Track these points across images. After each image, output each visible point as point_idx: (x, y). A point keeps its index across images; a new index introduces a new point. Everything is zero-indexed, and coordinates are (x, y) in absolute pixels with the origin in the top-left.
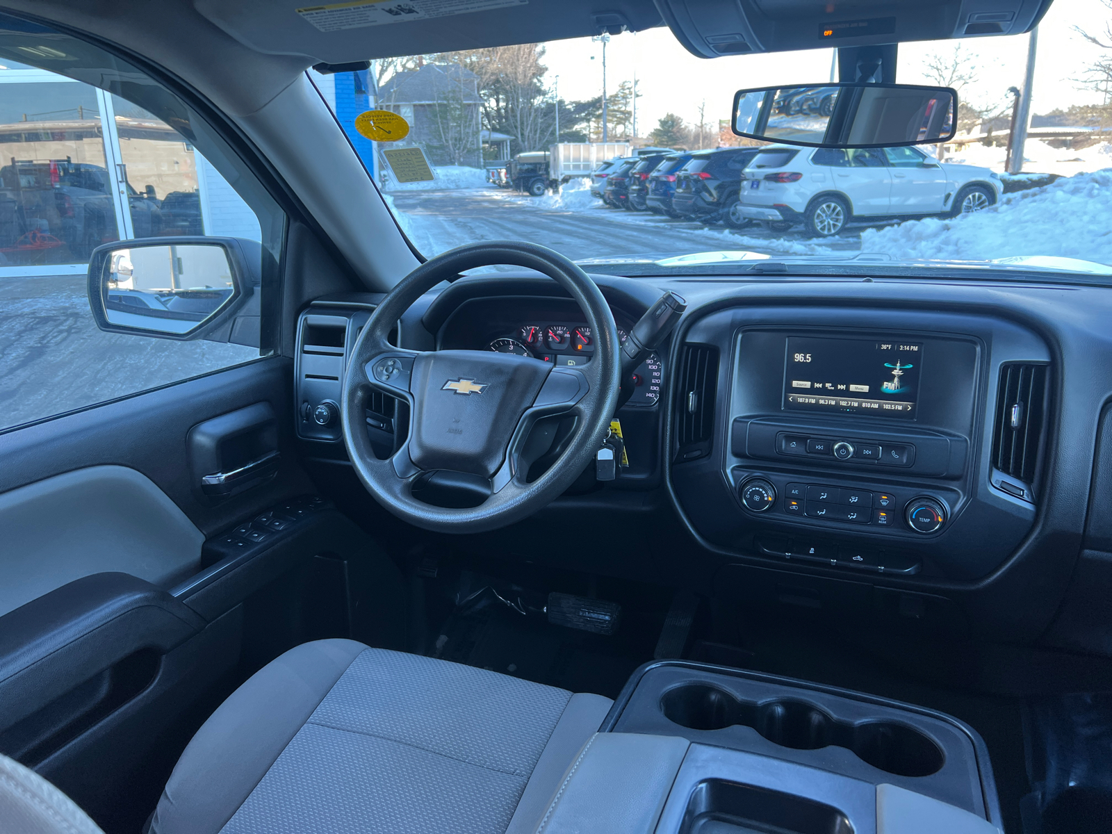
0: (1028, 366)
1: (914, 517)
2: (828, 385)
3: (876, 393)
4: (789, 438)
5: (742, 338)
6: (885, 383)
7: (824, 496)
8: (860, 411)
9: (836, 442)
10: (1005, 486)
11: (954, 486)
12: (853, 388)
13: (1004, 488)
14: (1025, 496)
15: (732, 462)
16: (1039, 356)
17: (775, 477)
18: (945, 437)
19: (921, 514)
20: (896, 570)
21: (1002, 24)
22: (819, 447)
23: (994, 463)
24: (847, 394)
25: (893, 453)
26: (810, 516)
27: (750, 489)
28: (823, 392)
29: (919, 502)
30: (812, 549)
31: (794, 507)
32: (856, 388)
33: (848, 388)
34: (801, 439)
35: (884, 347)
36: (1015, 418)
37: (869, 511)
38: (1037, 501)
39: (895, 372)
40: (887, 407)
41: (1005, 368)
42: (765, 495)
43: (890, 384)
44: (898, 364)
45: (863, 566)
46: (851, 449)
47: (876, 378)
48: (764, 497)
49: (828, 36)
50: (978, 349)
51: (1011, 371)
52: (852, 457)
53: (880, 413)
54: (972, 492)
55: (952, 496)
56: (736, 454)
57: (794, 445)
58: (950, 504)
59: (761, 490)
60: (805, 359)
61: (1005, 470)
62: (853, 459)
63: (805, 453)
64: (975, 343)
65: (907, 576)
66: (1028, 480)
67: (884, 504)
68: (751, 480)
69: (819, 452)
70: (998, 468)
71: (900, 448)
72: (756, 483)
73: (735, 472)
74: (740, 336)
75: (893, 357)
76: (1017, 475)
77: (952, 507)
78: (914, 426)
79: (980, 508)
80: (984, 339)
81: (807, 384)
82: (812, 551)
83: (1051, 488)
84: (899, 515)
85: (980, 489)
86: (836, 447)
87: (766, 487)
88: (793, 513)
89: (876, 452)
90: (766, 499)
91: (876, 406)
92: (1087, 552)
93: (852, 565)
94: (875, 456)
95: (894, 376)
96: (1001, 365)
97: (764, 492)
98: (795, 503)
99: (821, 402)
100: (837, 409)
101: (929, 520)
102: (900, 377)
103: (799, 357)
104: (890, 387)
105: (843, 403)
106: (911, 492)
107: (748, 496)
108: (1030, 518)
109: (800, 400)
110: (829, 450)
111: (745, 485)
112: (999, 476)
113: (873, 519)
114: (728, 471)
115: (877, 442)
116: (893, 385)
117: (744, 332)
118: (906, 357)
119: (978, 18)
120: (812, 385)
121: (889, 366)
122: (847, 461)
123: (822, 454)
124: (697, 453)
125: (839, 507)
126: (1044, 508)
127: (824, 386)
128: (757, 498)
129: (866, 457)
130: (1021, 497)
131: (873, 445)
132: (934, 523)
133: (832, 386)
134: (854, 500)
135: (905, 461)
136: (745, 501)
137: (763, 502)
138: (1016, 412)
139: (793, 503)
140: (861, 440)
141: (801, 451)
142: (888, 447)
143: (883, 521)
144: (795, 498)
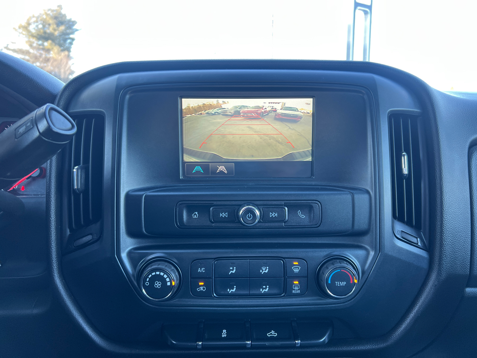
0: (405, 115)
1: (329, 282)
4: (191, 209)
7: (233, 270)
9: (241, 206)
10: (404, 235)
11: (362, 242)
14: (419, 244)
15: (127, 245)
17: (177, 255)
18: (346, 191)
19: (334, 279)
20: (309, 342)
22: (223, 215)
23: (394, 216)
25: (299, 213)
26: (221, 296)
27: (149, 275)
29: (333, 264)
30: (224, 331)
31: (202, 288)
34: (203, 208)
37: (281, 281)
41: (391, 116)
42: (168, 280)
45: (278, 342)
46: (258, 213)
48: (167, 282)
51: (393, 119)
52: (259, 222)
54: (379, 247)
55: (361, 253)
56: (132, 233)
57: (196, 215)
58: (360, 261)
59: (162, 274)
61: (402, 220)
62: (259, 224)
63: (209, 223)
65: (323, 345)
67: (296, 270)
68: (149, 263)
69: (223, 220)
70: (397, 220)
71: (308, 207)
72: (155, 267)
73: (132, 256)
74: (127, 98)
76: (410, 224)
77: (363, 265)
78: (313, 183)
79: (389, 263)
82: (224, 333)
83: (441, 233)
84: (313, 281)
85: (386, 242)
86: (241, 213)
87: (168, 270)
88: (202, 295)
89: (282, 215)
90: (169, 284)
93: (267, 343)
94: (281, 219)
96: (389, 113)
97: (165, 276)
98: (203, 284)
101: (344, 284)
106: (322, 253)
107: (147, 284)
110: (234, 217)
111: (144, 270)
112: (399, 227)
113: (287, 288)
114: (124, 255)
115: (283, 203)
122: (254, 227)
123: (227, 222)
124: (89, 238)
125: (249, 281)
126: (437, 254)
128: (158, 285)
129: (273, 220)
130: (416, 245)
131: (279, 207)
132: (350, 286)
134: (265, 270)
135: (312, 220)
136: (144, 291)
137: (165, 289)
138: (405, 161)
139: (200, 284)
140: (265, 203)
141: (205, 222)
142: (294, 207)
143: (296, 290)
144: (201, 277)
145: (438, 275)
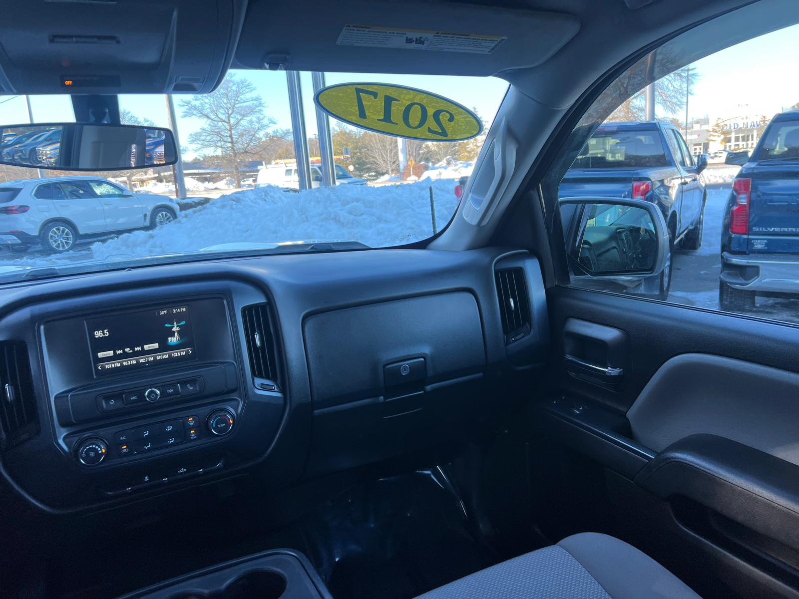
0: (256, 307)
1: (214, 426)
2: (127, 350)
3: (164, 347)
4: (107, 398)
5: (44, 328)
6: (169, 338)
7: (146, 433)
8: (156, 363)
9: (146, 390)
10: (263, 386)
11: (234, 396)
12: (147, 347)
13: (264, 387)
14: (276, 389)
15: (62, 434)
16: (260, 299)
17: (102, 432)
18: (219, 366)
19: (217, 423)
20: (211, 468)
21: (196, 85)
22: (133, 398)
23: (254, 374)
24: (144, 353)
25: (188, 385)
26: (139, 453)
27: (83, 450)
28: (125, 356)
29: (215, 414)
30: (147, 477)
32: (150, 347)
33: (143, 348)
34: (117, 396)
35: (162, 313)
36: (258, 342)
37: (182, 432)
38: (283, 390)
39: (174, 329)
40: (175, 355)
41: (244, 310)
42: (99, 449)
43: (173, 338)
44: (175, 323)
45: (187, 475)
46: (158, 392)
47: (162, 336)
48: (98, 451)
49: (69, 86)
50: (225, 302)
51: (247, 311)
52: (159, 398)
53: (171, 360)
54: (245, 396)
55: (234, 403)
56: (63, 425)
57: (112, 402)
58: (234, 410)
59: (94, 446)
60: (104, 334)
61: (261, 376)
62: (162, 399)
63: (124, 406)
64: (222, 299)
65: (219, 469)
66: (274, 378)
67: (191, 424)
68: (82, 442)
69: (135, 401)
70: (256, 377)
71: (192, 381)
72: (87, 443)
73: (66, 440)
74: (42, 327)
75: (170, 318)
76: (267, 378)
77: (236, 411)
78: (197, 363)
79: (256, 406)
80: (227, 294)
81: (111, 353)
82: (147, 479)
83: (289, 379)
84: (203, 428)
85: (250, 393)
86: (146, 394)
87: (99, 443)
88: (126, 455)
89: (176, 389)
90: (100, 452)
91: (167, 356)
92: (316, 412)
93: (180, 476)
94: (176, 392)
95: (174, 332)
96: (242, 309)
97: (97, 447)
98: (125, 447)
99: (125, 364)
100: (139, 365)
101: (224, 425)
102: (178, 332)
103: (98, 334)
104: (173, 340)
105: (142, 361)
106: (208, 409)
107: (84, 455)
108: (281, 402)
109: (108, 367)
110: (141, 397)
111: (79, 447)
112: (259, 381)
113: (186, 437)
114: (61, 441)
115: (176, 381)
116: (175, 338)
117: (45, 323)
118: (179, 317)
119: (182, 79)
120: (115, 353)
121: (169, 326)
122: (158, 402)
123: (137, 402)
124: (27, 435)
125: (159, 438)
126: (288, 393)
127: (124, 351)
128: (92, 454)
129: (170, 394)
130: (273, 391)
131: (173, 385)
132: (228, 425)
133: (130, 350)
134: (169, 428)
135: (198, 389)
136: (82, 460)
137: (98, 455)
138: (257, 337)
139: (123, 447)
140: (163, 384)
141: (120, 405)
142: (184, 383)
143: (193, 436)
144: (123, 443)
145: (290, 408)
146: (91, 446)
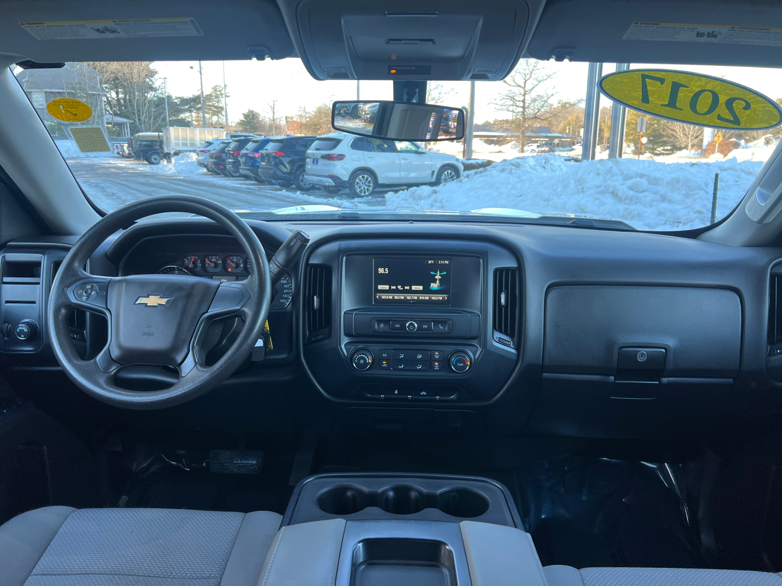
0: (507, 270)
1: (454, 363)
2: (399, 287)
3: (427, 290)
4: (379, 321)
5: (346, 259)
6: (432, 284)
7: (402, 356)
8: (419, 302)
9: (407, 321)
10: (501, 340)
11: (475, 342)
12: (414, 288)
13: (501, 341)
14: (511, 345)
15: (345, 340)
16: (512, 264)
17: (372, 347)
18: (468, 314)
19: (457, 362)
20: (446, 398)
21: (489, 75)
22: (398, 326)
23: (494, 327)
24: (411, 292)
25: (440, 325)
26: (394, 370)
27: (356, 357)
28: (397, 291)
29: (456, 354)
30: (396, 391)
31: (385, 365)
32: (416, 288)
33: (411, 288)
34: (386, 321)
35: (430, 262)
36: (503, 301)
37: (428, 362)
38: (518, 348)
39: (437, 277)
40: (434, 298)
41: (496, 271)
42: (367, 359)
43: (434, 284)
44: (438, 272)
45: (427, 398)
46: (416, 325)
47: (426, 281)
48: (366, 360)
49: (393, 74)
50: (481, 261)
51: (498, 272)
52: (417, 330)
53: (430, 302)
54: (484, 345)
55: (474, 349)
56: (347, 335)
57: (382, 325)
58: (473, 354)
59: (364, 356)
60: (385, 271)
61: (500, 331)
62: (417, 331)
63: (390, 331)
64: (479, 258)
65: (452, 400)
66: (512, 335)
67: (437, 357)
68: (357, 351)
69: (398, 329)
70: (496, 330)
71: (444, 322)
72: (360, 352)
73: (347, 347)
74: (344, 258)
75: (435, 267)
76: (506, 333)
77: (474, 355)
78: (450, 308)
79: (490, 355)
80: (483, 255)
81: (387, 287)
82: (396, 392)
83: (525, 339)
84: (446, 363)
85: (488, 343)
86: (407, 325)
87: (368, 354)
88: (384, 369)
89: (430, 327)
90: (368, 361)
91: (428, 298)
92: (545, 374)
93: (420, 398)
94: (429, 328)
95: (436, 279)
96: (494, 270)
97: (366, 357)
98: (385, 362)
99: (396, 298)
100: (405, 301)
101: (462, 364)
102: (440, 280)
103: (381, 271)
104: (434, 286)
105: (409, 298)
106: (451, 348)
107: (356, 361)
108: (514, 357)
109: (383, 297)
110: (403, 327)
111: (354, 354)
112: (497, 335)
113: (431, 367)
114: (343, 346)
115: (431, 320)
116: (436, 285)
117: (347, 256)
118: (442, 268)
119: (478, 71)
120: (390, 287)
121: (434, 273)
122: (414, 333)
123: (399, 330)
124: (322, 336)
125: (411, 362)
126: (522, 351)
127: (397, 287)
128: (362, 362)
129: (425, 329)
130: (509, 346)
131: (428, 322)
132: (465, 366)
133: (402, 287)
134: (420, 356)
135: (447, 330)
136: (354, 364)
137: (366, 364)
138: (503, 296)
139: (384, 362)
140: (421, 320)
141: (387, 329)
142: (437, 322)
143: (437, 368)
144: (385, 359)
145: (521, 364)
146: (362, 355)
